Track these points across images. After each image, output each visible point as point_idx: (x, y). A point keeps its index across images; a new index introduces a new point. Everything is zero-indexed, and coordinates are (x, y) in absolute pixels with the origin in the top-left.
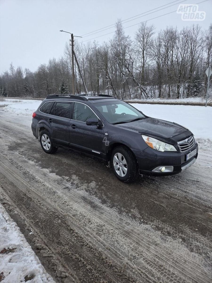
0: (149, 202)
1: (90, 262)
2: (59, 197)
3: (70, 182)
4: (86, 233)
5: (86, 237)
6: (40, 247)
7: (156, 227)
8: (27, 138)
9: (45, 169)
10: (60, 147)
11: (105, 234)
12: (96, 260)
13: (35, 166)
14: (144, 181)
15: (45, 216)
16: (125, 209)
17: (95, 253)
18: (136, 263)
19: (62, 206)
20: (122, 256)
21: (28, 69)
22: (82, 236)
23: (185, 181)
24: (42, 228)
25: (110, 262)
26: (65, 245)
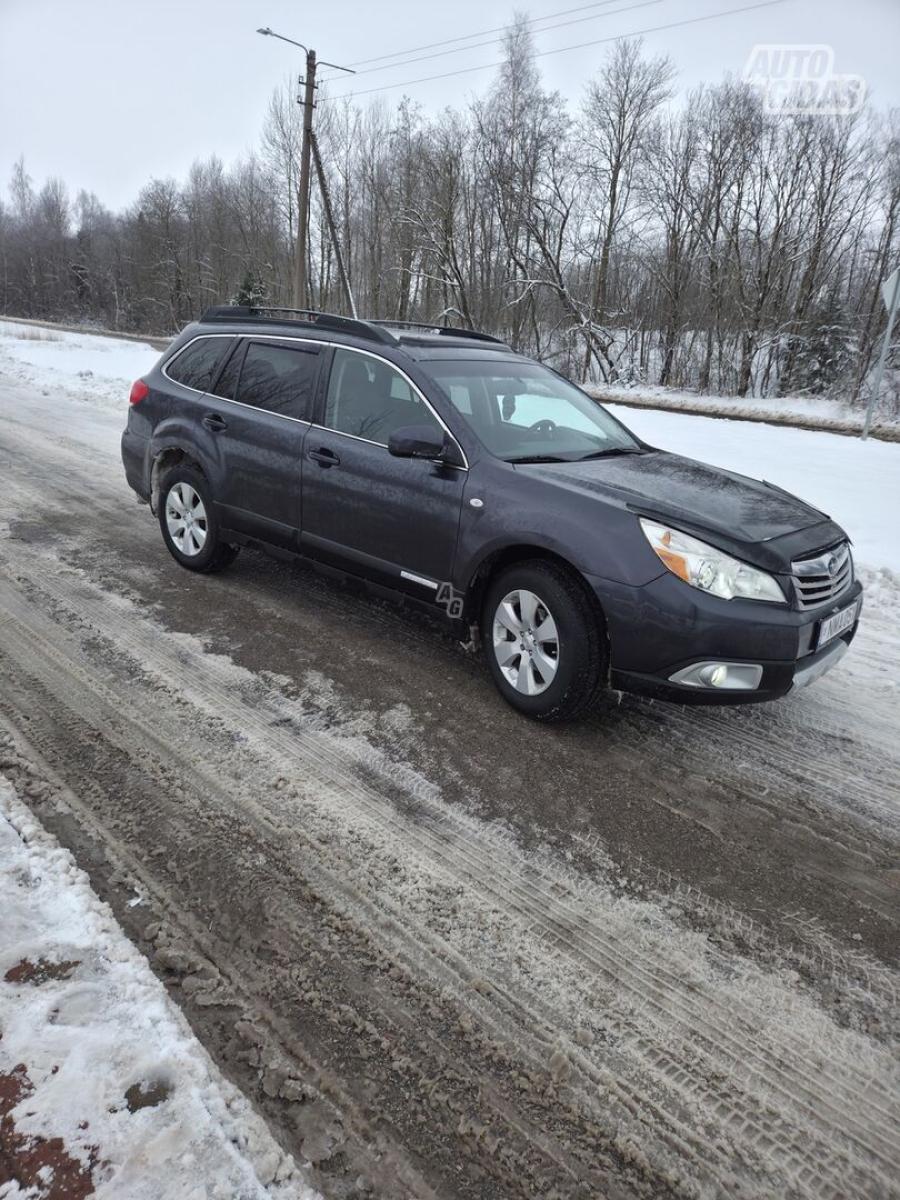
0: (649, 809)
1: (405, 1044)
2: (253, 759)
3: (300, 700)
4: (384, 918)
5: (383, 934)
6: (181, 965)
7: (686, 914)
8: (93, 498)
9: (181, 635)
10: (250, 544)
11: (465, 927)
12: (431, 1033)
13: (137, 617)
14: (619, 720)
15: (194, 833)
16: (545, 831)
17: (427, 1006)
18: (609, 1060)
19: (271, 797)
20: (545, 1025)
21: (93, 197)
22: (366, 930)
23: (793, 736)
24: (184, 884)
25: (495, 1049)
26: (292, 961)
